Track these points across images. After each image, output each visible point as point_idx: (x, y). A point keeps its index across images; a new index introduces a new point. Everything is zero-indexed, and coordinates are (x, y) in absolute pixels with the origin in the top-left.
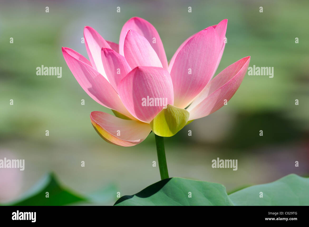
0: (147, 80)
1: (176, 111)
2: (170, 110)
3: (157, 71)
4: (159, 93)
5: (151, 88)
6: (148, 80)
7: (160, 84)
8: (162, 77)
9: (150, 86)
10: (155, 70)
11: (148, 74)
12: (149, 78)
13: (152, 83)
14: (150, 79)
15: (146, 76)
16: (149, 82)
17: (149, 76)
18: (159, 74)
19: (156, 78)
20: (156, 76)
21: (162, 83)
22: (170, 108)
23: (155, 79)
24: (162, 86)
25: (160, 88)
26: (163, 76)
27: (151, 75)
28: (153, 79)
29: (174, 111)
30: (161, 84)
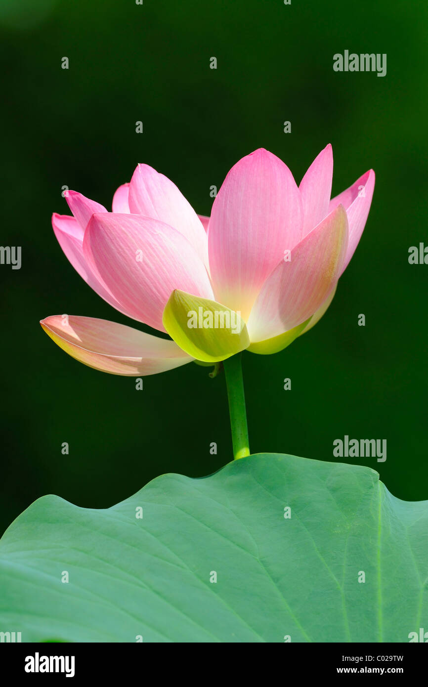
0: (116, 239)
1: (192, 302)
2: (179, 300)
3: (136, 223)
4: (151, 265)
5: (130, 255)
6: (118, 239)
7: (149, 247)
8: (152, 234)
9: (127, 251)
10: (131, 220)
11: (115, 227)
12: (119, 234)
13: (130, 245)
14: (122, 236)
15: (112, 231)
16: (122, 243)
17: (119, 232)
18: (142, 228)
19: (136, 235)
20: (136, 232)
21: (153, 246)
22: (180, 297)
23: (133, 237)
24: (154, 251)
25: (151, 255)
26: (155, 233)
27: (123, 229)
28: (130, 237)
29: (187, 303)
30: (153, 249)
